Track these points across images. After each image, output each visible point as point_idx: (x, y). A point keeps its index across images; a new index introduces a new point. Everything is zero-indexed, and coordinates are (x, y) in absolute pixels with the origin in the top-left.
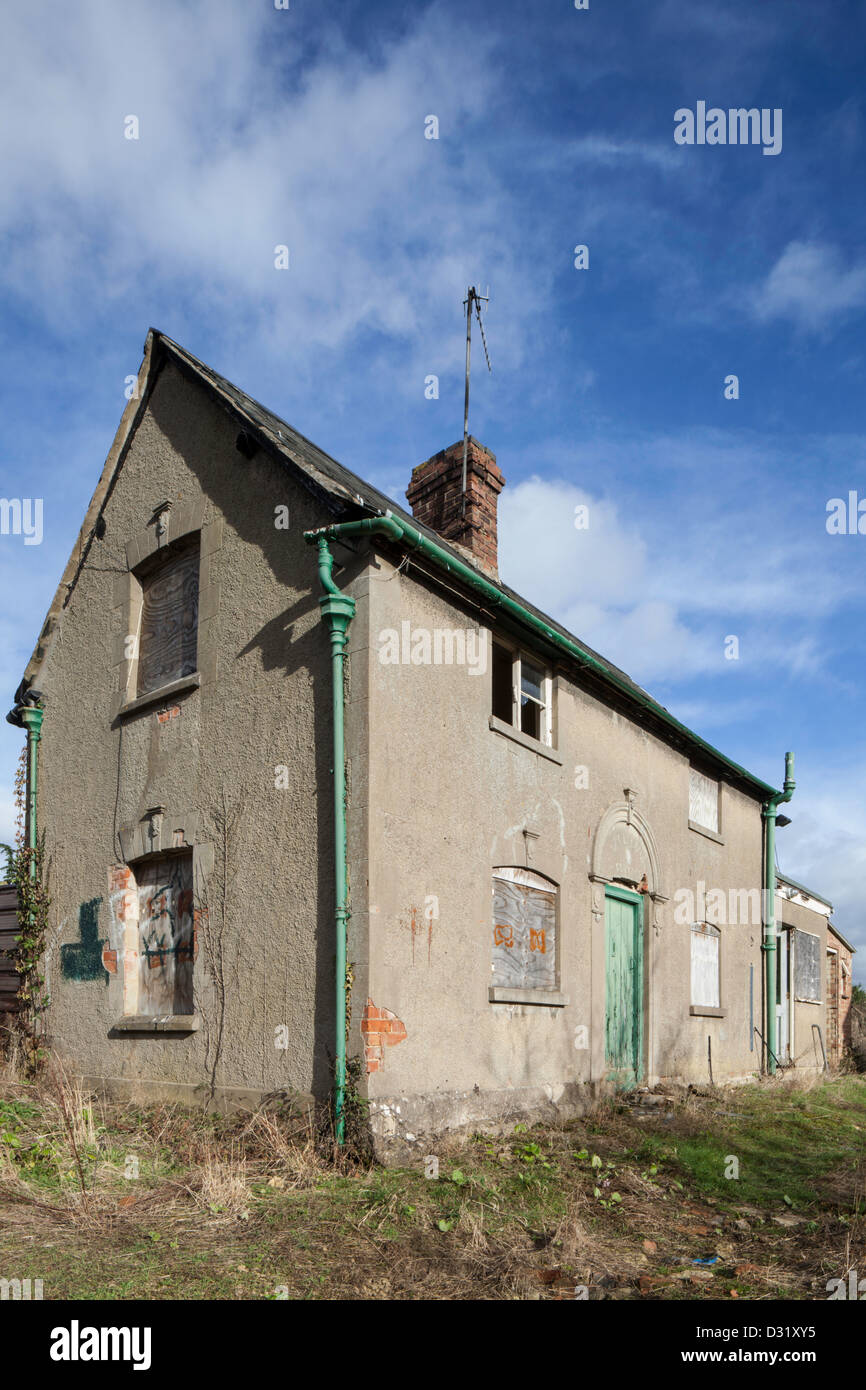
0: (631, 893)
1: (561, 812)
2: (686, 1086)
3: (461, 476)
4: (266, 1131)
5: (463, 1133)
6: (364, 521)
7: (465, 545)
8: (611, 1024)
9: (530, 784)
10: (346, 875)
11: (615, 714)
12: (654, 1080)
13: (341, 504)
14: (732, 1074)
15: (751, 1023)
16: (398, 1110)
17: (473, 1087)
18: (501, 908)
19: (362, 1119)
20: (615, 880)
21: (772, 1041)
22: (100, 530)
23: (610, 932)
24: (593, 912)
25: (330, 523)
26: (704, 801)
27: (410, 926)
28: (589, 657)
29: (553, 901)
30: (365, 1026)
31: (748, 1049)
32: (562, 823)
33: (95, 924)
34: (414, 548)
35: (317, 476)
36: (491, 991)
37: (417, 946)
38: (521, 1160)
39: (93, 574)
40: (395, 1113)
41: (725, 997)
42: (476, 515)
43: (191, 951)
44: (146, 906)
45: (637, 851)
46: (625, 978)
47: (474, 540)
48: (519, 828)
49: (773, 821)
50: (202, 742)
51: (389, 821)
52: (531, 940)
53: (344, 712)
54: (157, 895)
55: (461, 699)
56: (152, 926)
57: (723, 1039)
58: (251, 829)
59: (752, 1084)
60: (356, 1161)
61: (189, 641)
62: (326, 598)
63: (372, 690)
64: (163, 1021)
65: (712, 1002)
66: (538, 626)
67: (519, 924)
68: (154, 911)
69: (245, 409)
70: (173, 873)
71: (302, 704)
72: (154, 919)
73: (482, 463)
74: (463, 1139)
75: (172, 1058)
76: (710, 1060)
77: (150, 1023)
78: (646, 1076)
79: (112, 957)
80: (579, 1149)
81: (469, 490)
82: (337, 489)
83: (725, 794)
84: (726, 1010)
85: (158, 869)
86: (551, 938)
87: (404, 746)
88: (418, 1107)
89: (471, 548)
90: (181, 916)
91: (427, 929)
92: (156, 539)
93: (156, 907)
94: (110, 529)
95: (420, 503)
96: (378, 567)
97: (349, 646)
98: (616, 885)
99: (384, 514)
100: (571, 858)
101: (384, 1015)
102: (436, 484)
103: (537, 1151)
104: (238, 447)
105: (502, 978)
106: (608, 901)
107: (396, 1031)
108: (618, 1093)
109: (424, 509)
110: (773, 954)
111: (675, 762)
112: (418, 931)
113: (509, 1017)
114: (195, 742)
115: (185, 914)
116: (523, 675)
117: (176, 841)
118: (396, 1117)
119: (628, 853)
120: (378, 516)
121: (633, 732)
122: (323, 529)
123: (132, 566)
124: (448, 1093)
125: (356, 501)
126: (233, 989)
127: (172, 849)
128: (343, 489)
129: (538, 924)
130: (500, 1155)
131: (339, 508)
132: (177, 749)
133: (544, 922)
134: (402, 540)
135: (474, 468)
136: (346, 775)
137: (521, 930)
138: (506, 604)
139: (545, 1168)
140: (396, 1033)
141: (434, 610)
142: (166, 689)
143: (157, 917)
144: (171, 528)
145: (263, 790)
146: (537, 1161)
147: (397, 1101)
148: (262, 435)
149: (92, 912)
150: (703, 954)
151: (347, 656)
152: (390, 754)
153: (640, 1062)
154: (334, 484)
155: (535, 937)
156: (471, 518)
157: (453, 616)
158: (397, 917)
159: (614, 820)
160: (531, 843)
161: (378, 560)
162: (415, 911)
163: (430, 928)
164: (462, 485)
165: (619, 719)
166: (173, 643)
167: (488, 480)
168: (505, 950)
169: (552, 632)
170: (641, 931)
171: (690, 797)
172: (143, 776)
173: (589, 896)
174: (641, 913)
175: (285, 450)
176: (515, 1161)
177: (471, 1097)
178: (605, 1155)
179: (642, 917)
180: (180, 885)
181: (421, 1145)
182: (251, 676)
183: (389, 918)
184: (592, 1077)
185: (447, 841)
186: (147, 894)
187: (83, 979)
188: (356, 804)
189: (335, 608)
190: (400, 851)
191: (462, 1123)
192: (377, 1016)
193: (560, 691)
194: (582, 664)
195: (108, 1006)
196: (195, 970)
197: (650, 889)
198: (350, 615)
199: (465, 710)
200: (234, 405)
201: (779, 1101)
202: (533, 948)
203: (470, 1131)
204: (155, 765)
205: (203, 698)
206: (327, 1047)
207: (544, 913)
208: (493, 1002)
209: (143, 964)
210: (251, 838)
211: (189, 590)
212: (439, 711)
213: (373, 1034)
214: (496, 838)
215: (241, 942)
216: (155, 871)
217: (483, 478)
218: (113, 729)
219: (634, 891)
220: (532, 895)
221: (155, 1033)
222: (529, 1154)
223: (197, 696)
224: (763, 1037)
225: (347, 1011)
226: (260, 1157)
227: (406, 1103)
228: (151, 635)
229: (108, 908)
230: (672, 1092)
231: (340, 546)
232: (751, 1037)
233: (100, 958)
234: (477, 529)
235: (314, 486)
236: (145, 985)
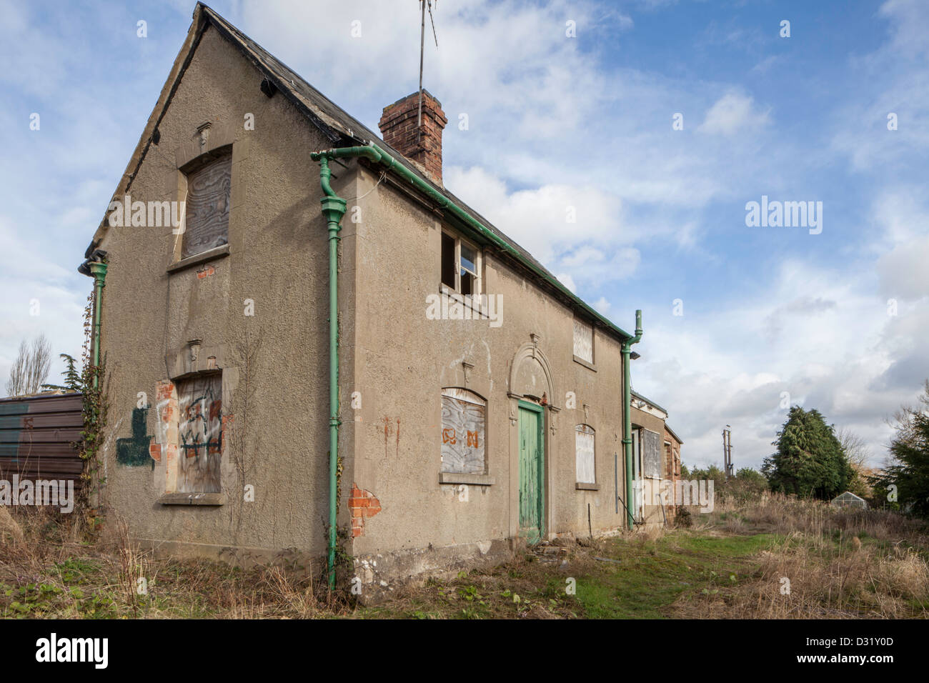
0: (536, 406)
1: (488, 350)
2: (574, 539)
3: (417, 116)
4: (277, 580)
5: (421, 579)
6: (354, 147)
7: (420, 162)
8: (523, 497)
9: (467, 330)
10: (338, 394)
11: (524, 283)
12: (553, 536)
13: (337, 135)
14: (604, 529)
15: (616, 494)
16: (375, 564)
17: (428, 545)
18: (448, 416)
19: (348, 571)
20: (525, 396)
21: (630, 507)
22: (156, 138)
23: (522, 432)
24: (510, 418)
25: (329, 147)
26: (583, 343)
27: (383, 430)
28: (507, 244)
29: (483, 411)
30: (351, 503)
31: (615, 512)
32: (489, 357)
33: (145, 424)
34: (388, 167)
35: (320, 114)
36: (441, 475)
37: (389, 445)
38: (463, 599)
39: (150, 169)
40: (373, 565)
41: (599, 477)
42: (428, 142)
43: (220, 445)
44: (185, 411)
45: (539, 376)
46: (532, 465)
47: (426, 159)
48: (459, 361)
49: (628, 356)
50: (231, 294)
51: (369, 356)
52: (468, 439)
53: (338, 279)
54: (193, 404)
55: (420, 271)
56: (189, 426)
57: (598, 505)
58: (268, 358)
59: (618, 537)
60: (344, 603)
61: (222, 221)
62: (325, 198)
63: (358, 263)
64: (197, 497)
65: (591, 480)
66: (473, 223)
67: (460, 428)
68: (190, 415)
69: (267, 64)
70: (206, 388)
71: (307, 270)
72: (191, 421)
73: (431, 107)
74: (422, 584)
75: (203, 525)
76: (589, 521)
77: (186, 499)
78: (547, 533)
79: (157, 448)
80: (504, 589)
81: (423, 125)
82: (334, 124)
83: (597, 337)
84: (599, 485)
85: (194, 384)
86: (482, 437)
87: (380, 304)
88: (389, 561)
89: (424, 164)
90: (211, 419)
91: (396, 432)
92: (198, 148)
93: (193, 412)
94: (163, 138)
95: (388, 131)
96: (363, 179)
97: (342, 232)
98: (526, 400)
99: (368, 144)
100: (495, 382)
101: (365, 495)
102: (400, 120)
103: (475, 592)
104: (262, 89)
105: (448, 466)
106: (520, 411)
107: (373, 506)
108: (528, 547)
109: (391, 136)
110: (630, 446)
111: (563, 315)
112: (389, 435)
113: (453, 494)
114: (226, 294)
115: (214, 418)
116: (462, 255)
117: (210, 365)
118: (373, 569)
119: (533, 377)
120: (364, 145)
121: (536, 295)
122: (324, 151)
123: (180, 166)
124: (411, 550)
125: (348, 134)
126: (252, 475)
127: (207, 370)
128: (339, 124)
129: (473, 428)
130: (449, 595)
131: (336, 137)
132: (212, 299)
133: (477, 426)
134: (380, 162)
135: (427, 111)
136: (338, 323)
137: (461, 432)
138: (451, 206)
139: (481, 604)
140: (373, 508)
141: (401, 210)
142: (204, 255)
143: (193, 420)
144: (210, 141)
145: (277, 330)
146: (475, 599)
147: (374, 557)
148: (279, 82)
149: (143, 414)
150: (584, 446)
151: (340, 239)
152: (370, 309)
153: (543, 523)
154: (333, 120)
155: (471, 437)
156: (424, 144)
157: (414, 214)
158: (374, 424)
159: (524, 355)
160: (468, 371)
161: (363, 174)
162: (387, 420)
163: (398, 432)
164: (418, 122)
165: (527, 287)
166: (210, 222)
167: (436, 119)
168: (450, 446)
169: (482, 227)
170: (542, 431)
171: (574, 339)
172: (185, 317)
173: (507, 408)
174: (543, 419)
175: (296, 95)
176: (459, 599)
177: (426, 552)
178: (522, 592)
179: (543, 422)
180: (211, 397)
181: (392, 589)
182: (269, 249)
183: (369, 425)
184: (511, 535)
185: (410, 370)
186: (185, 403)
187: (134, 465)
188: (346, 343)
189: (332, 206)
190: (377, 377)
191: (420, 571)
192: (360, 495)
193: (487, 266)
194: (501, 249)
195: (153, 486)
196: (222, 460)
197: (548, 402)
198: (343, 211)
199: (423, 278)
200: (260, 60)
201: (636, 549)
202: (469, 444)
203: (426, 577)
204: (195, 310)
205: (232, 263)
206: (322, 518)
207: (477, 419)
208: (442, 483)
209: (182, 454)
210: (267, 365)
211: (223, 185)
212: (405, 279)
213: (357, 509)
214: (444, 367)
215: (258, 441)
216: (192, 386)
217: (432, 118)
218: (162, 280)
219: (537, 404)
220: (468, 407)
221: (190, 506)
222: (470, 594)
223: (228, 260)
224: (624, 503)
225: (338, 492)
226: (272, 601)
227: (380, 558)
228: (194, 215)
229: (156, 413)
230: (564, 544)
231: (335, 163)
232: (617, 503)
233: (148, 449)
234: (428, 152)
235: (317, 121)
236: (182, 470)
